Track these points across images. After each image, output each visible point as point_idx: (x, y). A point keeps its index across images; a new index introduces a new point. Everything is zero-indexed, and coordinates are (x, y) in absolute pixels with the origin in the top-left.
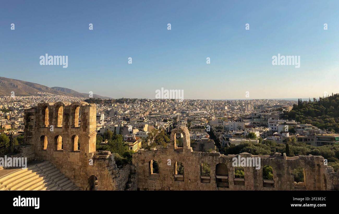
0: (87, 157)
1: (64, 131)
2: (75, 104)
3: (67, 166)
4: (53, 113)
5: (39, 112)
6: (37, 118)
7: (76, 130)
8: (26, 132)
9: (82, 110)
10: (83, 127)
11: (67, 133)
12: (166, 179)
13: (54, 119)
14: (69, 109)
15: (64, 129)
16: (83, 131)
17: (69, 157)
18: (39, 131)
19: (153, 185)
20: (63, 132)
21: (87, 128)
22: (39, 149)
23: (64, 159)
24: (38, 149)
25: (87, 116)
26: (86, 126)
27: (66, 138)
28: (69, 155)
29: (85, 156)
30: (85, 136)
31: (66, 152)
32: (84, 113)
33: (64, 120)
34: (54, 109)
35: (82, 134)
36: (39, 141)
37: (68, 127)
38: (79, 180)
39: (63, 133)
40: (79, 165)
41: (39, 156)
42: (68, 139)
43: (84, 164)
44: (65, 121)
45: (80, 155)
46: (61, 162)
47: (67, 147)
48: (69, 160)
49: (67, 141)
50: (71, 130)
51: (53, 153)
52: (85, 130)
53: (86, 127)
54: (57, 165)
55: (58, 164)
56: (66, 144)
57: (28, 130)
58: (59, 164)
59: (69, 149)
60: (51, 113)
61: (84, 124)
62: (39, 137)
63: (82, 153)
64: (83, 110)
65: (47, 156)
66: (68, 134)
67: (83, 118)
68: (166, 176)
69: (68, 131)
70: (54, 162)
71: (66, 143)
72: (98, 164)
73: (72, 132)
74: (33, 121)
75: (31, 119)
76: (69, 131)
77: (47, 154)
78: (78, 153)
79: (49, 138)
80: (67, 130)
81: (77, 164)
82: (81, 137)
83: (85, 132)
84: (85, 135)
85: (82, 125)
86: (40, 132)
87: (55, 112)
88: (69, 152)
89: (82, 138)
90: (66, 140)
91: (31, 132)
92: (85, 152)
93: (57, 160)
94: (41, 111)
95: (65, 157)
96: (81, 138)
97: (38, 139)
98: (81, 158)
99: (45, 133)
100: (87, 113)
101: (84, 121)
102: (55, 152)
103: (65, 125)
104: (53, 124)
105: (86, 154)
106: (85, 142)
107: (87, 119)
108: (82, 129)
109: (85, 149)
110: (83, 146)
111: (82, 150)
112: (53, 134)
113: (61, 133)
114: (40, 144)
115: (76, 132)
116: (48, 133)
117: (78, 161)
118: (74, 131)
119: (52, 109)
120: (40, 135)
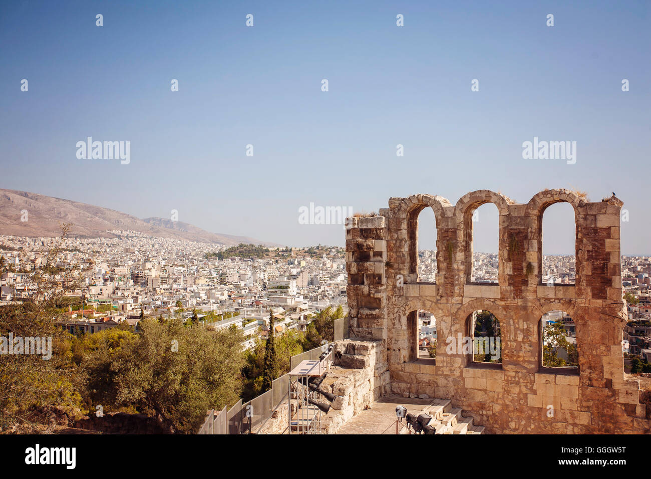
0: (615, 392)
1: (508, 295)
2: (552, 195)
3: (523, 423)
4: (455, 232)
5: (398, 230)
6: (389, 248)
7: (561, 292)
8: (357, 295)
9: (585, 219)
10: (589, 283)
11: (519, 302)
13: (461, 251)
14: (527, 215)
15: (506, 287)
16: (593, 297)
17: (534, 392)
18: (400, 296)
20: (502, 299)
21: (611, 285)
22: (404, 357)
23: (510, 398)
24: (402, 357)
25: (607, 241)
26: (602, 278)
27: (514, 322)
28: (532, 382)
29: (607, 391)
30: (603, 316)
31: (517, 372)
32: (596, 230)
33: (506, 255)
34: (461, 217)
35: (586, 310)
36: (405, 327)
37: (525, 283)
39: (503, 303)
40: (577, 422)
41: (406, 382)
42: (523, 325)
43: (604, 422)
44: (509, 260)
45: (582, 386)
46: (497, 408)
47: (521, 354)
48: (533, 401)
49: (519, 332)
50: (535, 292)
51: (462, 372)
52: (599, 293)
53: (608, 282)
54: (482, 415)
55: (484, 412)
56: (515, 344)
57: (366, 289)
58: (490, 413)
59: (529, 362)
60: (447, 231)
61: (594, 269)
62: (404, 315)
63: (590, 379)
64: (590, 218)
65: (441, 381)
66: (525, 308)
67: (590, 248)
69: (524, 294)
70: (469, 406)
71: (516, 341)
73: (542, 301)
74: (379, 258)
75: (371, 254)
76: (530, 296)
77: (437, 374)
78: (575, 380)
79: (445, 318)
80: (521, 292)
81: (568, 416)
82: (582, 318)
83: (600, 301)
84: (604, 313)
85: (587, 276)
86: (407, 298)
87: (462, 226)
88: (529, 371)
89: (589, 323)
90: (516, 330)
91: (378, 295)
92: (607, 376)
93: (479, 397)
94: (404, 226)
95: (517, 390)
96: (586, 322)
97: (399, 321)
98: (584, 397)
99: (427, 302)
100: (610, 228)
101: (596, 259)
102: (471, 370)
103: (511, 273)
104: (458, 270)
105: (609, 384)
106: (603, 337)
107: (607, 250)
108: (589, 290)
109: (604, 365)
110: (594, 352)
111: (590, 368)
112: (460, 306)
113: (494, 302)
114: (406, 340)
115: (560, 299)
116: (437, 302)
117: (575, 407)
118: (550, 296)
119: (450, 216)
120: (407, 308)
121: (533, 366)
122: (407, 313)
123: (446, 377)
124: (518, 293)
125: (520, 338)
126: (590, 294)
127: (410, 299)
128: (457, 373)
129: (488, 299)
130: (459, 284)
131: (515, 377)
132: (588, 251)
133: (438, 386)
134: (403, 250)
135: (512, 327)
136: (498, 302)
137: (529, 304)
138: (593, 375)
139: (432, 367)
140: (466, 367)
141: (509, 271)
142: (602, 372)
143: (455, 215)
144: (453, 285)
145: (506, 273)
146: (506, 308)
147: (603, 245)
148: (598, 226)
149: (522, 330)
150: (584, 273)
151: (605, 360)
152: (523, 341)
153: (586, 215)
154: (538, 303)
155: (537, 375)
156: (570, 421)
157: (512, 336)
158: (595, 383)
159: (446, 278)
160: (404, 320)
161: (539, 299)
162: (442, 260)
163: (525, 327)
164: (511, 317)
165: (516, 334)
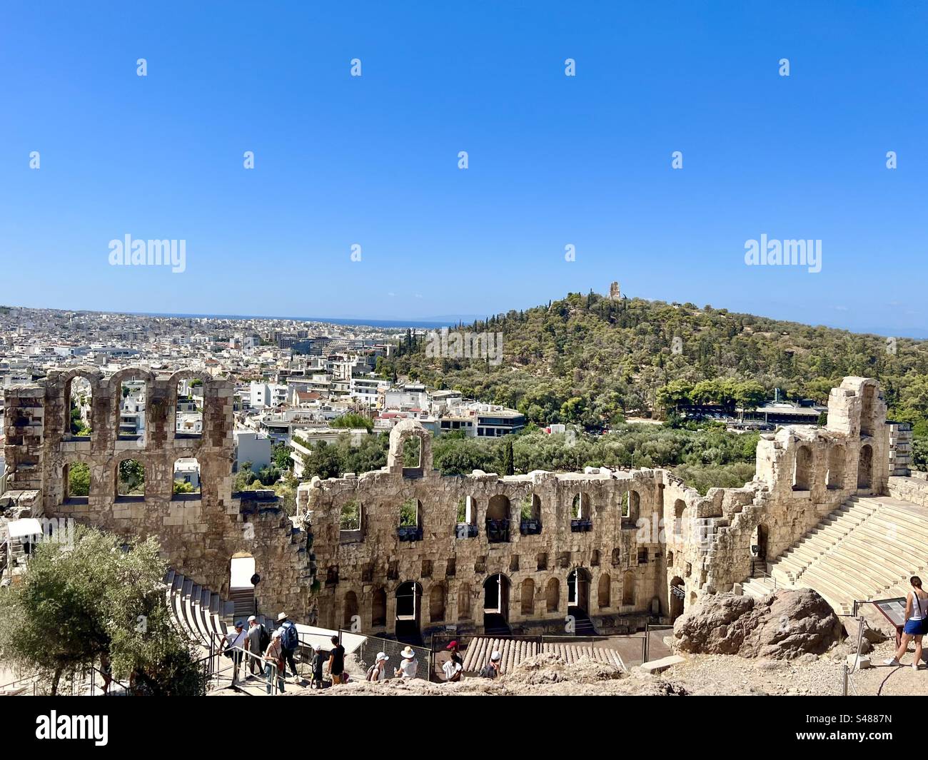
0: (225, 508)
1: (151, 447)
4: (109, 399)
5: (56, 398)
6: (47, 414)
7: (191, 443)
8: (15, 454)
9: (209, 391)
10: (211, 436)
11: (160, 451)
12: (381, 539)
14: (167, 388)
15: (150, 441)
16: (213, 446)
17: (169, 515)
18: (56, 452)
19: (350, 555)
20: (146, 450)
21: (225, 437)
22: (59, 500)
23: (150, 521)
25: (225, 406)
26: (221, 432)
27: (155, 466)
28: (167, 508)
29: (220, 508)
30: (220, 458)
31: (155, 502)
32: (217, 399)
33: (150, 417)
34: (114, 388)
35: (208, 454)
36: (60, 477)
37: (165, 438)
38: (202, 568)
39: (147, 453)
40: (198, 531)
42: (162, 468)
43: (216, 528)
44: (153, 421)
45: (203, 507)
46: (139, 530)
47: (160, 489)
48: (167, 521)
49: (159, 473)
50: (172, 443)
51: (111, 508)
52: (218, 443)
53: (224, 435)
56: (155, 482)
57: (24, 449)
59: (166, 494)
60: (101, 400)
61: (215, 426)
62: (60, 466)
63: (209, 501)
64: (214, 391)
65: (94, 516)
66: (164, 456)
67: (213, 412)
68: (382, 532)
69: (163, 446)
71: (156, 480)
72: (259, 522)
73: (177, 450)
74: (38, 422)
75: (31, 419)
76: (168, 447)
77: (89, 511)
78: (198, 503)
79: (97, 467)
80: (162, 444)
81: (192, 528)
82: (205, 460)
83: (217, 448)
84: (220, 456)
85: (210, 431)
86: (63, 453)
88: (165, 500)
89: (210, 463)
90: (156, 472)
91: (36, 453)
92: (220, 498)
93: (125, 524)
94: (62, 394)
95: (155, 515)
96: (208, 463)
97: (55, 472)
98: (205, 514)
99: (82, 455)
100: (227, 398)
101: (217, 419)
102: (119, 505)
103: (154, 431)
104: (111, 429)
105: (221, 503)
106: (218, 472)
107: (224, 413)
108: (211, 441)
109: (219, 490)
110: (213, 483)
111: (209, 493)
112: (110, 457)
113: (140, 453)
114: (62, 487)
115: (189, 448)
116: (91, 455)
117: (197, 521)
118: (183, 446)
119: (105, 387)
120: (63, 461)
121: (168, 497)
122: (63, 465)
123: (98, 512)
124: (159, 445)
125: (159, 478)
126: (212, 443)
127: (66, 454)
128: (107, 508)
129: (135, 451)
130: (111, 440)
131: (154, 506)
132: (212, 414)
133: (90, 520)
134: (60, 414)
135: (154, 470)
136: (142, 453)
137: (167, 453)
138: (211, 498)
139: (85, 506)
140: (115, 503)
141: (152, 429)
142: (217, 495)
143: (109, 386)
144: (105, 441)
145: (150, 430)
146: (149, 456)
147: (222, 409)
148: (219, 396)
149: (162, 472)
150: (208, 429)
151: (219, 487)
152: (162, 480)
153: (211, 389)
154: (174, 452)
155: (171, 503)
156: (193, 531)
157: (154, 477)
158: (212, 503)
159: (99, 435)
160: (60, 471)
161: (175, 449)
162: (96, 422)
163: (164, 469)
164: (153, 463)
165: (156, 476)
